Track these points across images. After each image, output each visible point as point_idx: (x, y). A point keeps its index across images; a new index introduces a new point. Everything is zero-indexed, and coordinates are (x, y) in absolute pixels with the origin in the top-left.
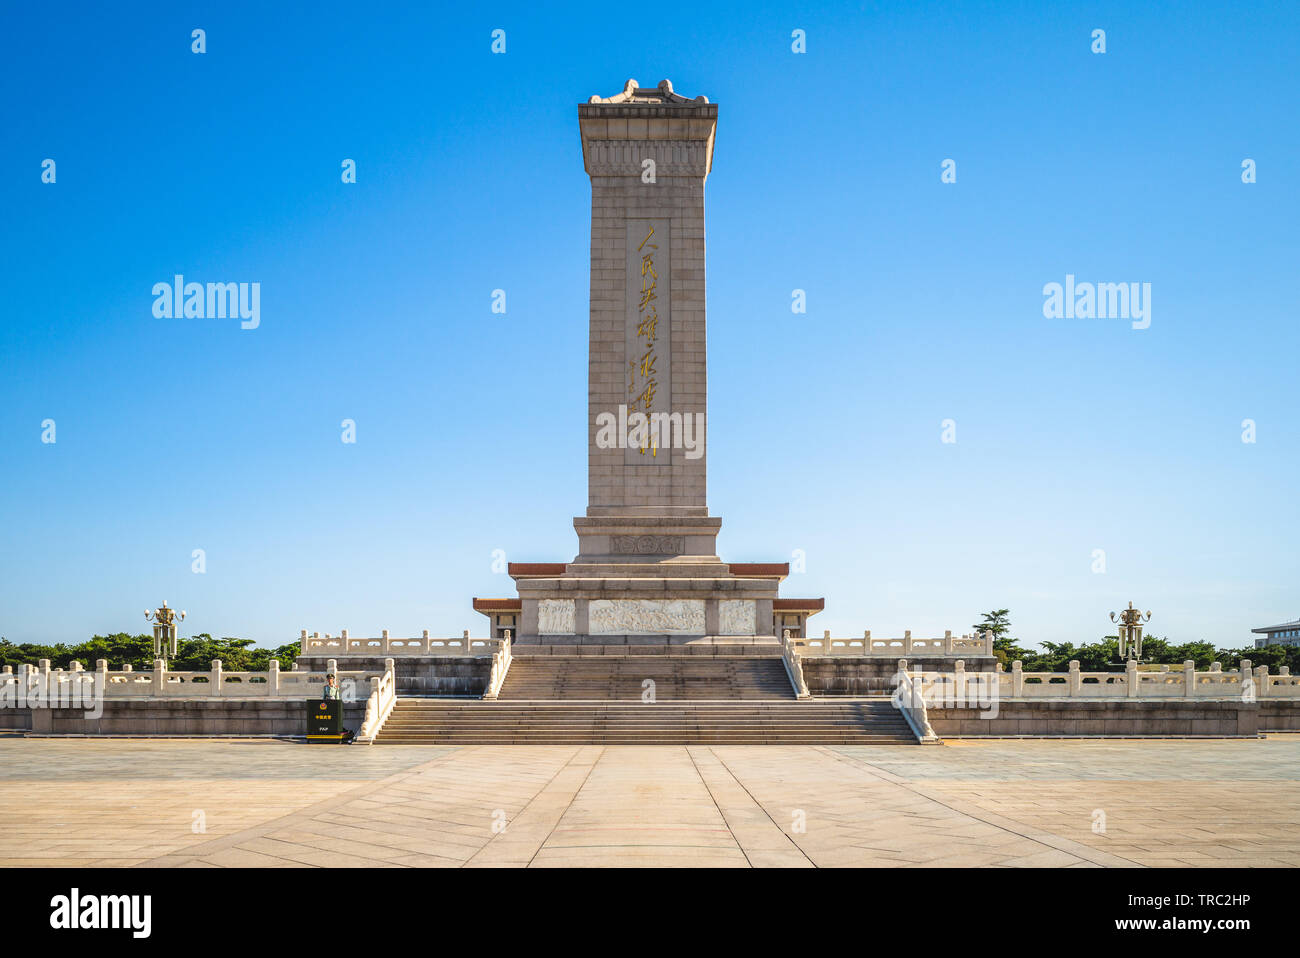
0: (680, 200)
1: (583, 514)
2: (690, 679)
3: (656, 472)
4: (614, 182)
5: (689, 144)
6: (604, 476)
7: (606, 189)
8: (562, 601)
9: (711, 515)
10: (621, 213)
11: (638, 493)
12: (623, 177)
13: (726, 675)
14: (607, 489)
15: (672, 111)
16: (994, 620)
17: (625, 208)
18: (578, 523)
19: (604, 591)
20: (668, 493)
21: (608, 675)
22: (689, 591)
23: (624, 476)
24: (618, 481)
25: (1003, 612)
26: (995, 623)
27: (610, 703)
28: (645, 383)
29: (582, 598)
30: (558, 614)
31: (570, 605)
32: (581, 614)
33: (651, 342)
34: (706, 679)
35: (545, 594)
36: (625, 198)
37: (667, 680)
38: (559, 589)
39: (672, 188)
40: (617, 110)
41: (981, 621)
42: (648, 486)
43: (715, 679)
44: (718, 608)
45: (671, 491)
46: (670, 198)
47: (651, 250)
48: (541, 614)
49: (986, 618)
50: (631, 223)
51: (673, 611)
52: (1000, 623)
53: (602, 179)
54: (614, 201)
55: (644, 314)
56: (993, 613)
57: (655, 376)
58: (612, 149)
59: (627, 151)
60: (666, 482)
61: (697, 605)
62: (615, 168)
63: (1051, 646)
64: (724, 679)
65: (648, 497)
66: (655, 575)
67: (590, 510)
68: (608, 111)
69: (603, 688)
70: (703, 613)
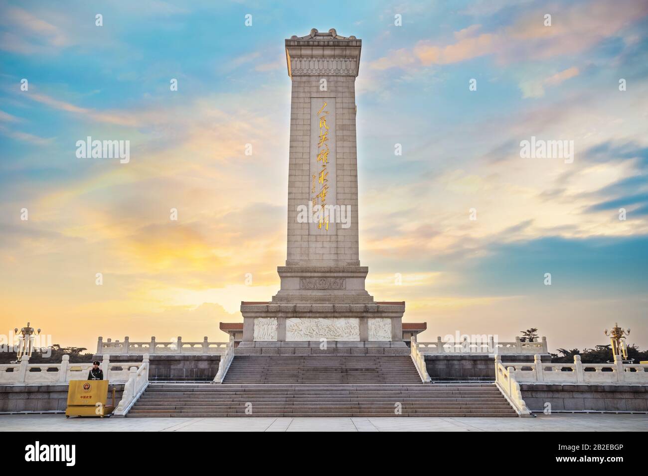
0: (341, 88)
1: (284, 265)
2: (351, 370)
3: (328, 239)
4: (304, 79)
5: (346, 59)
6: (297, 241)
7: (300, 82)
8: (269, 318)
9: (362, 265)
10: (308, 95)
11: (317, 252)
12: (309, 76)
13: (374, 367)
14: (299, 249)
15: (336, 43)
16: (529, 335)
17: (310, 92)
18: (280, 270)
19: (296, 313)
20: (335, 252)
21: (297, 367)
22: (348, 313)
23: (308, 241)
24: (305, 244)
25: (534, 330)
26: (530, 336)
27: (298, 387)
28: (321, 187)
29: (282, 317)
30: (266, 326)
31: (274, 322)
32: (281, 328)
33: (325, 164)
34: (361, 370)
35: (258, 315)
36: (310, 87)
37: (336, 370)
38: (267, 312)
39: (337, 82)
40: (306, 43)
41: (521, 335)
42: (323, 247)
43: (367, 370)
44: (367, 323)
45: (337, 250)
46: (336, 87)
47: (325, 114)
48: (256, 327)
49: (524, 334)
50: (314, 100)
51: (338, 326)
52: (532, 337)
53: (298, 77)
54: (304, 89)
55: (321, 148)
56: (528, 331)
57: (328, 183)
58: (303, 62)
59: (312, 63)
60: (334, 245)
61: (355, 322)
62: (305, 72)
63: (565, 352)
64: (373, 370)
65: (323, 254)
66: (327, 303)
67: (288, 263)
68: (301, 43)
69: (293, 376)
70: (358, 327)
